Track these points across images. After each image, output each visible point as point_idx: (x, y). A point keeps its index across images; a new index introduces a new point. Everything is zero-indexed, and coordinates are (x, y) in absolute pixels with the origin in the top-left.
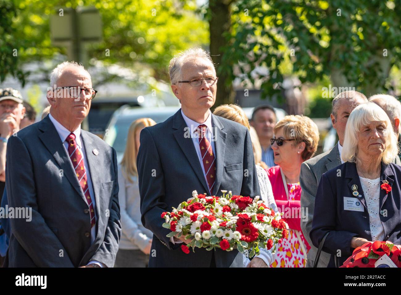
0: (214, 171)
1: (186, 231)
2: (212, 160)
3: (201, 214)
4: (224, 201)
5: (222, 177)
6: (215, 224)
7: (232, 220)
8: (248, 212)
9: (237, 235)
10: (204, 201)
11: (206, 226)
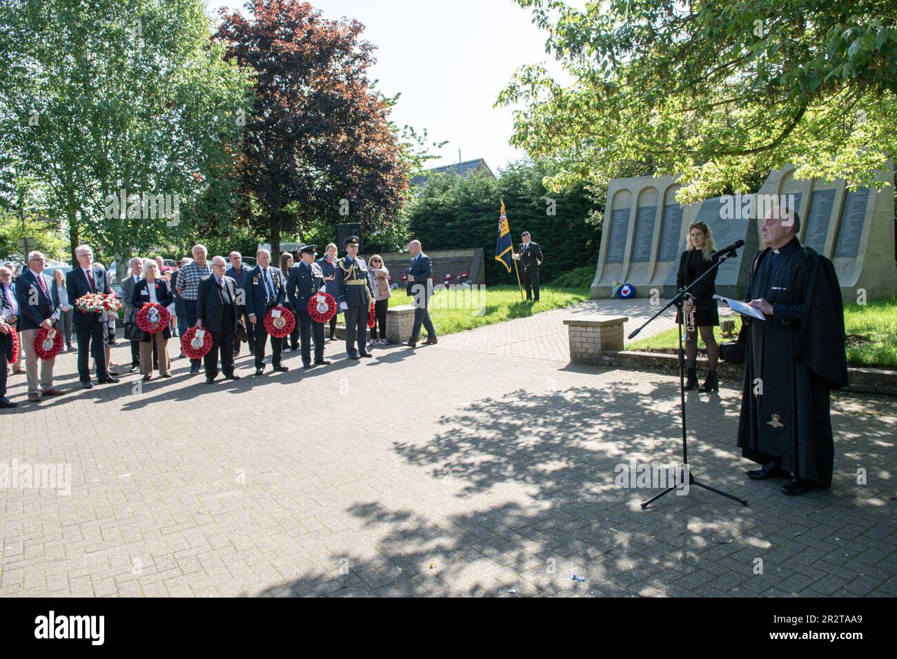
0: (94, 285)
1: (84, 306)
2: (92, 281)
3: (90, 300)
4: (99, 296)
5: (97, 287)
6: (95, 304)
7: (101, 302)
8: (107, 300)
9: (103, 307)
10: (91, 296)
11: (91, 304)
